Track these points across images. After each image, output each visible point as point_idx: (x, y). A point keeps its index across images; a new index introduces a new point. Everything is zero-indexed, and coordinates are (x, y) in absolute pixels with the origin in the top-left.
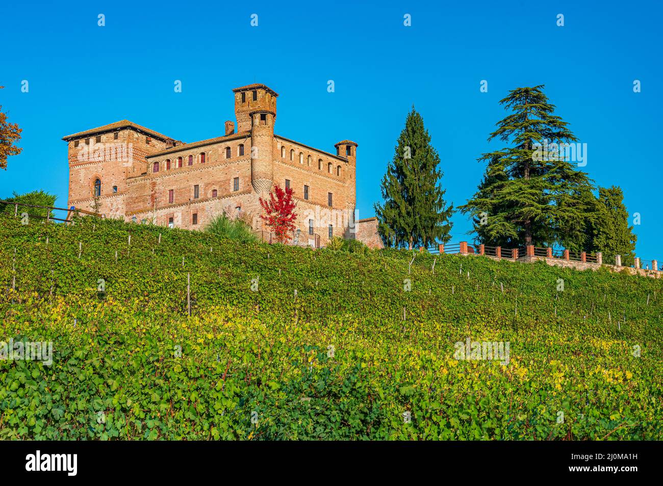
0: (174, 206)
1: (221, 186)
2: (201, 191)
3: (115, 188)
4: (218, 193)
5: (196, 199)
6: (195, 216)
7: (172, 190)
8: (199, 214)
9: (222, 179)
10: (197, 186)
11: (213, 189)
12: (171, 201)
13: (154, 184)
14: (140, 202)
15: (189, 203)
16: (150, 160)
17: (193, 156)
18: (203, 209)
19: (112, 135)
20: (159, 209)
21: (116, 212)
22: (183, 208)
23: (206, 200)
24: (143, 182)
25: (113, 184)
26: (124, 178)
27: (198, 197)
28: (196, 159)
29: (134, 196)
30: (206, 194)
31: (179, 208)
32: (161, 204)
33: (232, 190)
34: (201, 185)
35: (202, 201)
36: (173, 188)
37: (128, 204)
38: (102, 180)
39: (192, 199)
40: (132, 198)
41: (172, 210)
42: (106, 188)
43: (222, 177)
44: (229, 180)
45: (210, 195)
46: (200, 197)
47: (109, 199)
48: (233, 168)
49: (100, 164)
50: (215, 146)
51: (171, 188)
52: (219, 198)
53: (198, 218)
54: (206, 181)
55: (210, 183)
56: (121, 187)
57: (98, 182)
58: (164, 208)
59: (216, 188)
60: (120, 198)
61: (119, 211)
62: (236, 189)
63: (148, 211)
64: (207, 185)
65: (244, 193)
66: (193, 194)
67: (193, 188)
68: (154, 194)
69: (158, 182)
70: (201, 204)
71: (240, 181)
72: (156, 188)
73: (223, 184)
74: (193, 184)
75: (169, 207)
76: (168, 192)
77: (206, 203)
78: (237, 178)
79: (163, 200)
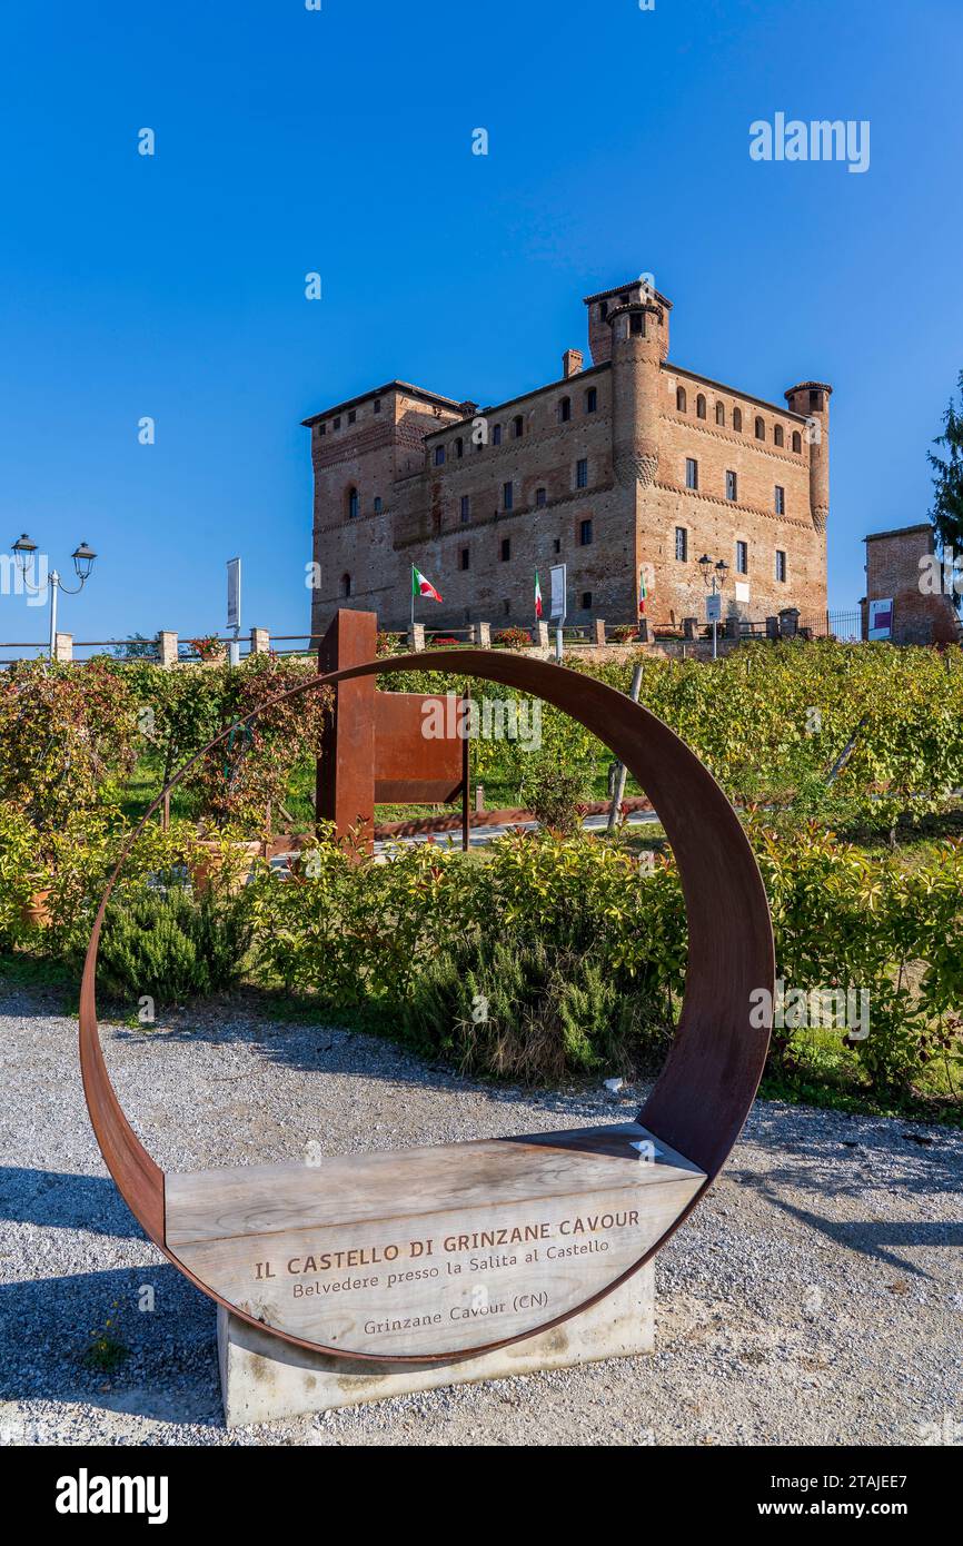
0: (471, 527)
1: (552, 480)
2: (517, 495)
3: (378, 499)
4: (548, 495)
5: (508, 511)
6: (506, 545)
7: (467, 497)
8: (513, 541)
9: (555, 465)
10: (508, 486)
11: (538, 487)
12: (464, 518)
13: (437, 488)
14: (415, 523)
15: (498, 518)
16: (431, 443)
17: (502, 425)
18: (520, 530)
19: (371, 405)
20: (448, 533)
21: (380, 542)
22: (485, 529)
23: (526, 511)
24: (420, 486)
25: (375, 495)
26: (390, 481)
27: (510, 507)
28: (507, 431)
29: (405, 512)
30: (525, 498)
31: (478, 530)
32: (448, 526)
33: (573, 487)
34: (517, 482)
35: (517, 514)
36: (469, 491)
37: (397, 529)
38: (360, 489)
39: (500, 511)
40: (403, 517)
41: (468, 534)
42: (365, 504)
43: (554, 461)
44: (569, 466)
45: (532, 500)
46: (516, 506)
47: (370, 522)
48: (576, 440)
49: (356, 461)
50: (541, 399)
51: (462, 493)
52: (550, 505)
53: (512, 548)
54: (525, 475)
55: (531, 477)
56: (387, 499)
57: (352, 493)
58: (455, 531)
59: (544, 484)
60: (384, 520)
61: (384, 542)
62: (580, 484)
63: (428, 538)
64: (527, 480)
65: (597, 490)
66: (501, 502)
67: (501, 488)
68: (437, 506)
69: (444, 482)
70: (516, 520)
71: (591, 466)
72: (441, 495)
73: (556, 475)
74: (501, 481)
75: (463, 529)
76: (459, 501)
77: (527, 517)
78: (583, 461)
79: (452, 517)
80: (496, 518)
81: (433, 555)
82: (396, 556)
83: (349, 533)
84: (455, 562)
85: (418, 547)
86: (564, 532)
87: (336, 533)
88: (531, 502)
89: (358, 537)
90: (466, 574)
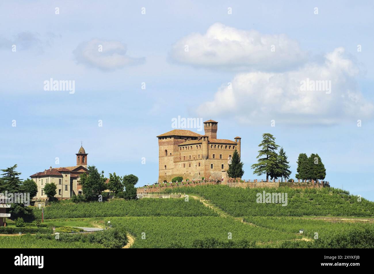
0: (185, 161)
6: (190, 164)
7: (184, 156)
11: (194, 157)
14: (177, 159)
15: (189, 161)
16: (179, 147)
18: (192, 163)
20: (182, 161)
22: (187, 162)
26: (173, 151)
28: (190, 148)
29: (175, 157)
30: (192, 159)
33: (198, 158)
35: (191, 161)
37: (174, 159)
38: (168, 151)
41: (185, 162)
42: (169, 154)
43: (196, 154)
45: (193, 159)
46: (191, 159)
47: (169, 157)
48: (198, 152)
49: (167, 146)
50: (194, 145)
52: (195, 160)
56: (172, 154)
57: (166, 151)
60: (172, 157)
61: (172, 161)
63: (179, 162)
64: (192, 156)
65: (201, 159)
66: (189, 158)
67: (189, 156)
68: (180, 157)
69: (181, 153)
72: (181, 155)
73: (196, 156)
75: (184, 161)
78: (199, 155)
79: (182, 159)
81: (179, 164)
82: (174, 163)
83: (166, 158)
84: (183, 166)
85: (177, 163)
86: (197, 164)
87: (163, 158)
89: (168, 159)
90: (184, 168)
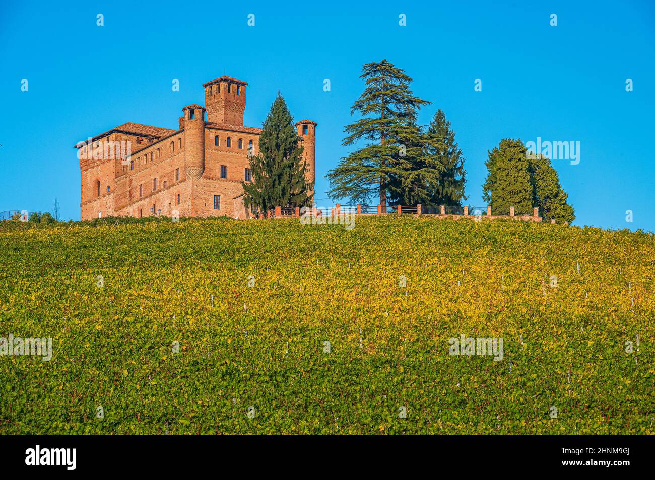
0: (142, 199)
1: (168, 177)
2: (158, 184)
3: (109, 187)
4: (167, 184)
5: (155, 191)
7: (142, 185)
8: (156, 204)
9: (169, 171)
10: (155, 179)
11: (164, 180)
12: (140, 195)
13: (131, 181)
14: (123, 198)
17: (153, 152)
18: (159, 200)
19: (105, 139)
20: (135, 202)
21: (109, 208)
22: (147, 200)
23: (160, 191)
24: (124, 180)
25: (107, 185)
26: (113, 177)
27: (156, 189)
28: (155, 155)
29: (119, 193)
30: (160, 185)
31: (145, 200)
32: (135, 198)
33: (175, 180)
34: (158, 178)
35: (158, 192)
36: (142, 182)
37: (116, 201)
38: (101, 181)
39: (152, 191)
40: (118, 195)
41: (141, 202)
42: (103, 189)
43: (169, 169)
44: (173, 171)
46: (158, 189)
47: (105, 198)
48: (176, 160)
49: (99, 168)
51: (140, 183)
52: (168, 188)
53: (156, 208)
54: (160, 175)
56: (111, 187)
57: (99, 183)
58: (137, 201)
59: (166, 179)
60: (112, 196)
61: (111, 208)
62: (177, 179)
63: (128, 205)
64: (161, 177)
65: (181, 181)
66: (153, 187)
67: (153, 181)
68: (131, 190)
69: (134, 178)
70: (157, 195)
71: (180, 171)
72: (132, 184)
73: (170, 175)
74: (153, 177)
75: (140, 200)
76: (139, 187)
77: (160, 193)
78: (178, 169)
79: (136, 194)
80: (151, 194)
81: (129, 213)
83: (96, 205)
84: (137, 215)
85: (123, 210)
86: (171, 200)
87: (91, 205)
88: (162, 187)
89: (100, 206)
